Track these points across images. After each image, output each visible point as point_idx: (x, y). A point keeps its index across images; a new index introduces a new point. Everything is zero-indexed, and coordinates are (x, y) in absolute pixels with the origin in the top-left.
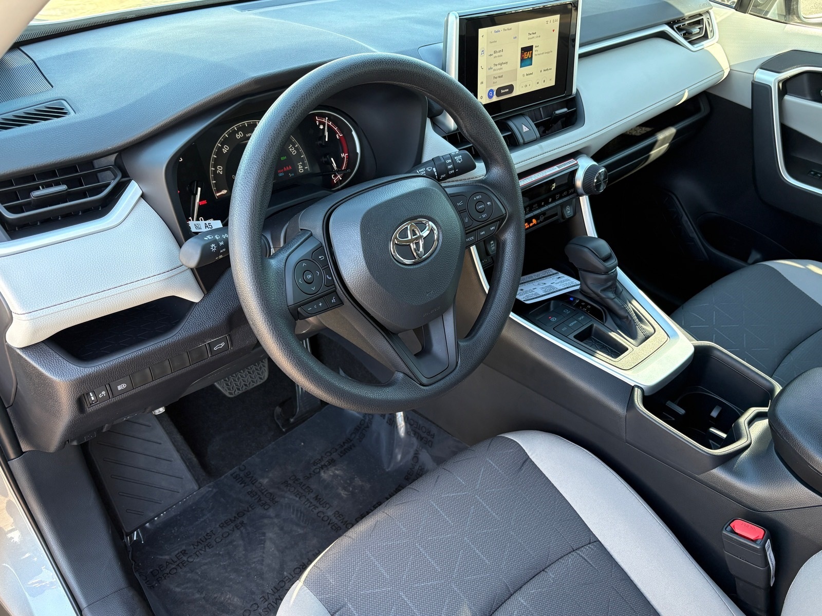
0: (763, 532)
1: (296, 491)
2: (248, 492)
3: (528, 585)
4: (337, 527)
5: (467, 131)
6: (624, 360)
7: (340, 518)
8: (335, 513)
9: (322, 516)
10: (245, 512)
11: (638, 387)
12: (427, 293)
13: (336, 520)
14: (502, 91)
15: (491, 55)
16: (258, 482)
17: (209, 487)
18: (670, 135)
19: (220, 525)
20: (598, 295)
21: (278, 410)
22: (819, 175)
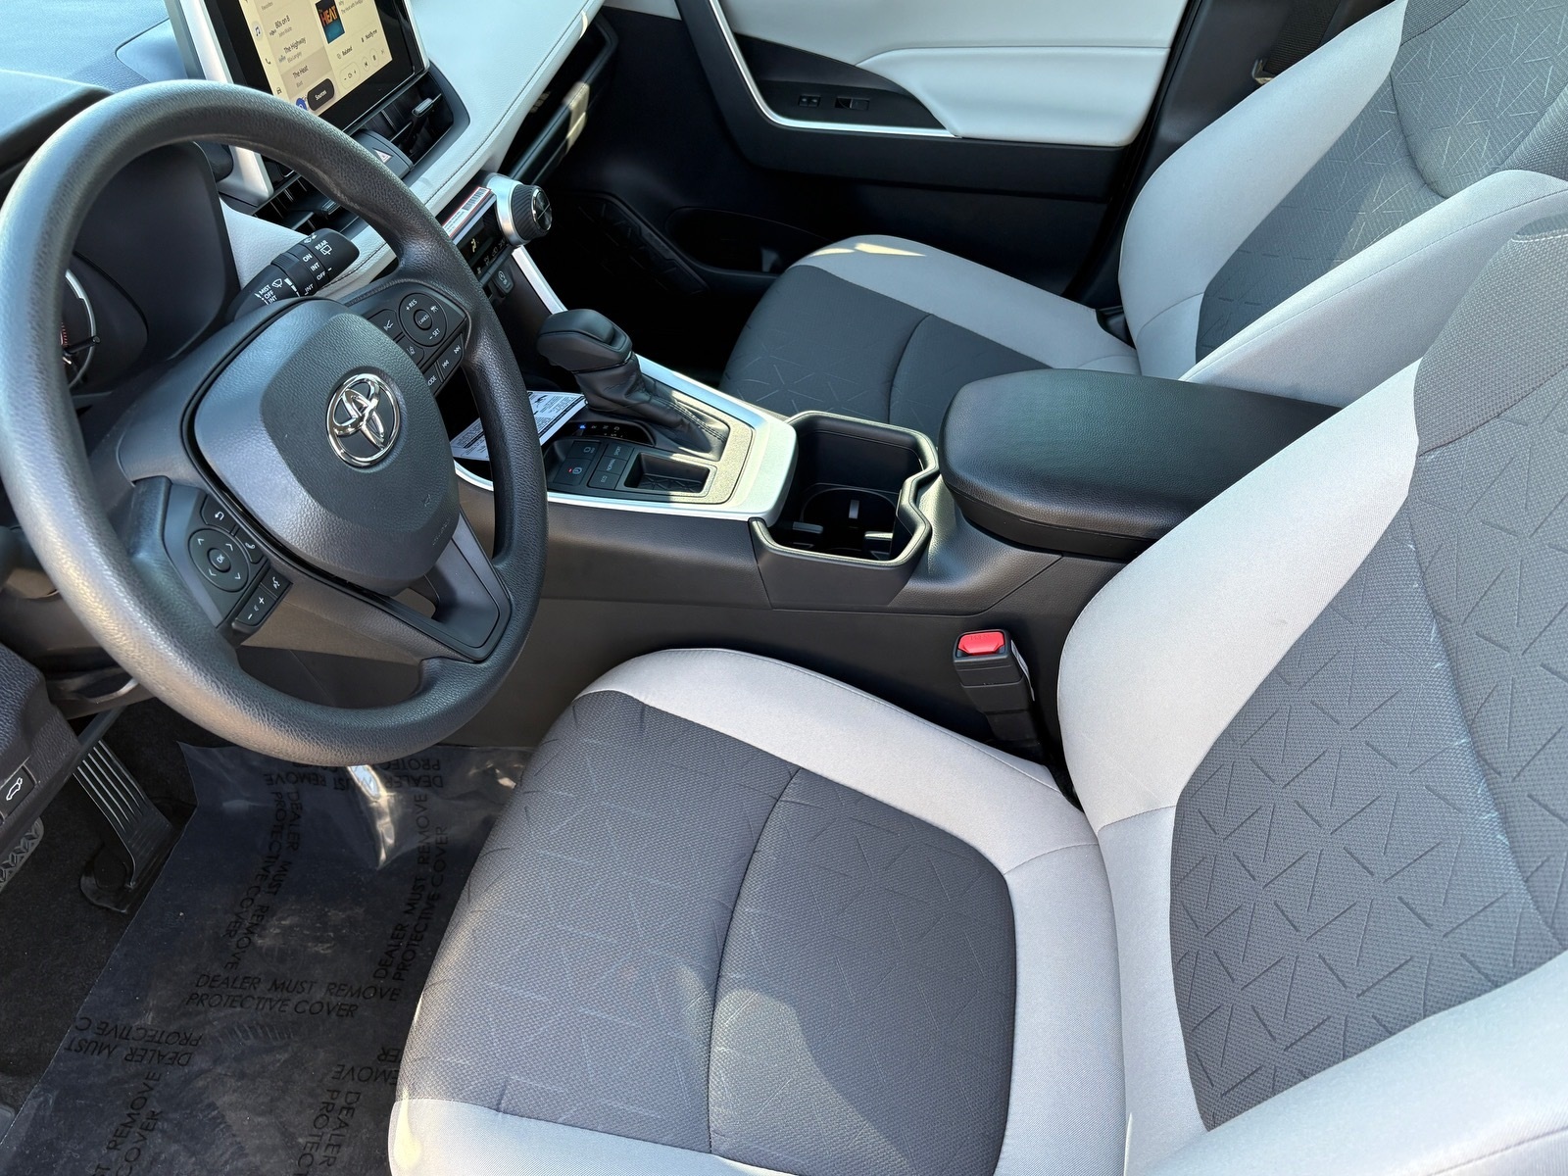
0: (1001, 635)
1: (225, 999)
2: (126, 1059)
3: (747, 883)
4: (347, 1008)
5: (342, 192)
6: (713, 488)
7: (343, 990)
8: (329, 990)
9: (307, 1008)
10: (145, 1094)
11: (756, 519)
12: (424, 501)
13: (339, 999)
14: (318, 97)
15: (273, 33)
16: (134, 1029)
17: (35, 1096)
18: (584, 97)
19: (108, 1148)
20: (623, 404)
21: (88, 883)
22: (815, 101)
